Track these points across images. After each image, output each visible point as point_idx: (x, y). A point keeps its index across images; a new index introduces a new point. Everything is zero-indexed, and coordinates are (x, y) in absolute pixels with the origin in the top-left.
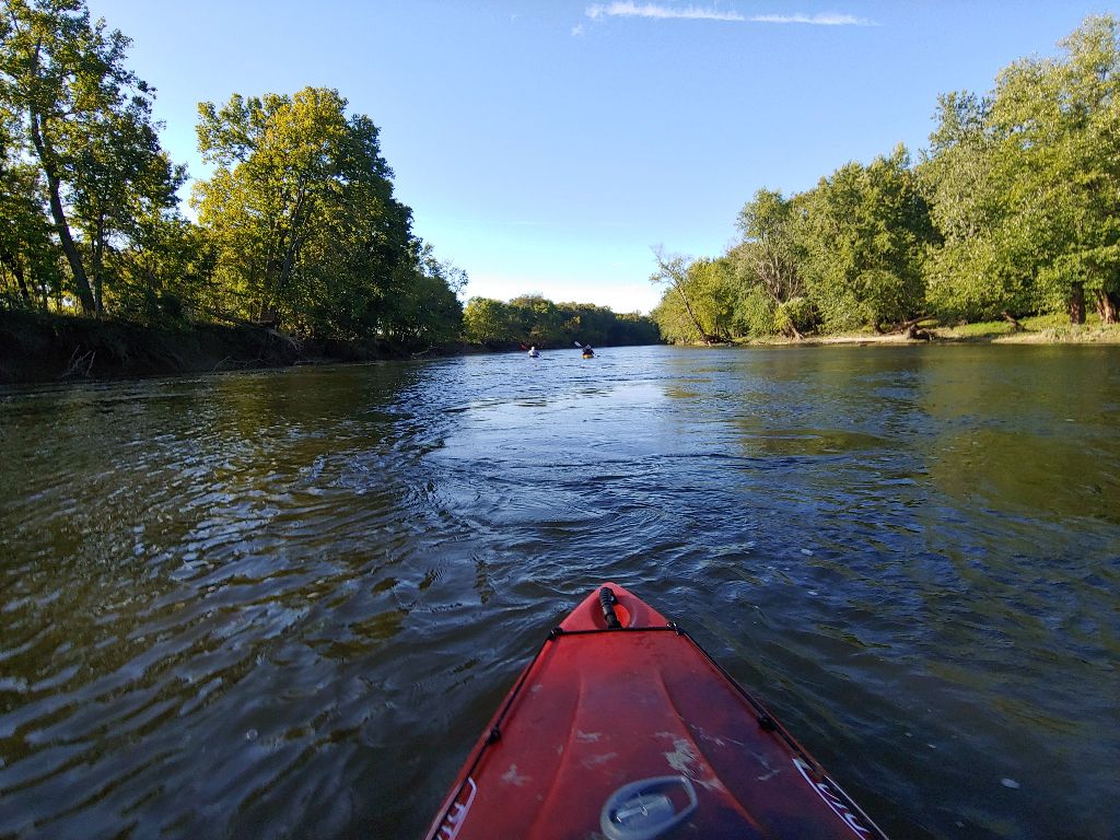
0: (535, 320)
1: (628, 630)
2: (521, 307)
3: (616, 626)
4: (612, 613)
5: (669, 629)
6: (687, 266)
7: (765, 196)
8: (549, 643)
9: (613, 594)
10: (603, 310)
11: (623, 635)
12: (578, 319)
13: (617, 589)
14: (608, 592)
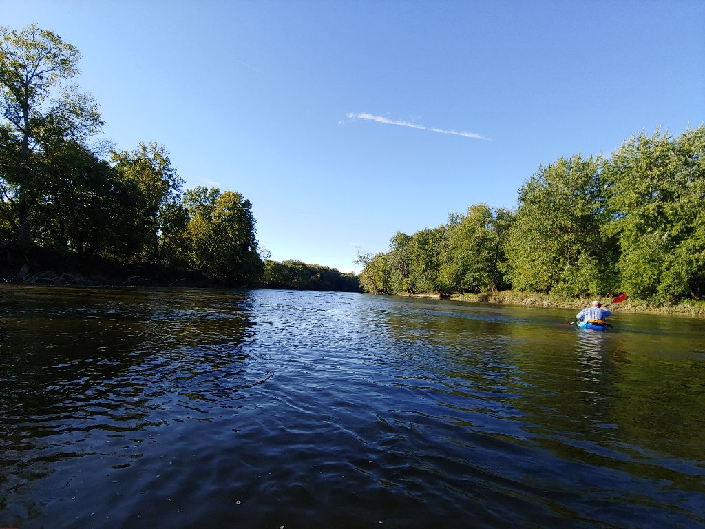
0: (296, 274)
2: (289, 266)
6: (370, 257)
7: (400, 235)
10: (333, 270)
12: (319, 275)
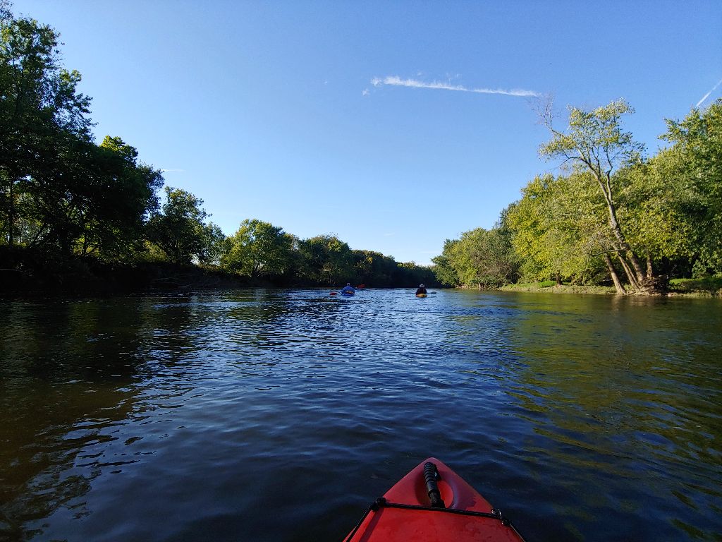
0: (326, 257)
1: (450, 511)
3: (439, 505)
4: (436, 491)
5: (492, 516)
8: (371, 514)
9: (436, 470)
11: (444, 516)
13: (441, 465)
14: (433, 467)
